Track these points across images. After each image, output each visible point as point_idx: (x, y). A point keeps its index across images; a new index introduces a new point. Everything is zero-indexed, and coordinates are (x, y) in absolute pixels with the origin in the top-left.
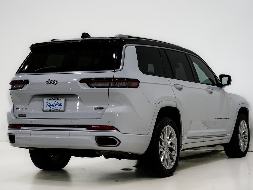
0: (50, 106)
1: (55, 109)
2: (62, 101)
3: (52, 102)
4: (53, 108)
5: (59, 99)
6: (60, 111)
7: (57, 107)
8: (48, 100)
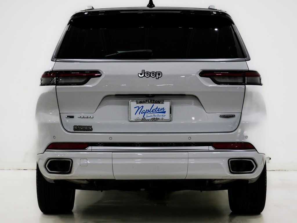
0: (144, 113)
1: (153, 117)
2: (166, 105)
3: (147, 106)
4: (149, 116)
5: (159, 102)
6: (163, 120)
7: (156, 114)
8: (137, 103)
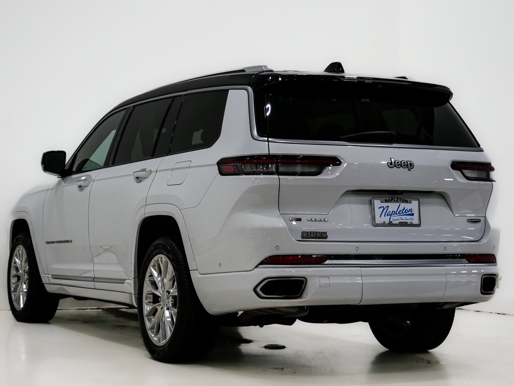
0: (389, 215)
1: (401, 221)
2: (414, 205)
3: (393, 206)
4: (396, 219)
5: (407, 202)
6: (411, 225)
7: (404, 217)
8: (382, 202)
